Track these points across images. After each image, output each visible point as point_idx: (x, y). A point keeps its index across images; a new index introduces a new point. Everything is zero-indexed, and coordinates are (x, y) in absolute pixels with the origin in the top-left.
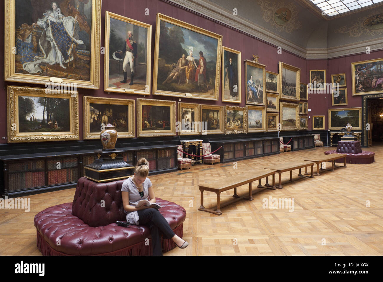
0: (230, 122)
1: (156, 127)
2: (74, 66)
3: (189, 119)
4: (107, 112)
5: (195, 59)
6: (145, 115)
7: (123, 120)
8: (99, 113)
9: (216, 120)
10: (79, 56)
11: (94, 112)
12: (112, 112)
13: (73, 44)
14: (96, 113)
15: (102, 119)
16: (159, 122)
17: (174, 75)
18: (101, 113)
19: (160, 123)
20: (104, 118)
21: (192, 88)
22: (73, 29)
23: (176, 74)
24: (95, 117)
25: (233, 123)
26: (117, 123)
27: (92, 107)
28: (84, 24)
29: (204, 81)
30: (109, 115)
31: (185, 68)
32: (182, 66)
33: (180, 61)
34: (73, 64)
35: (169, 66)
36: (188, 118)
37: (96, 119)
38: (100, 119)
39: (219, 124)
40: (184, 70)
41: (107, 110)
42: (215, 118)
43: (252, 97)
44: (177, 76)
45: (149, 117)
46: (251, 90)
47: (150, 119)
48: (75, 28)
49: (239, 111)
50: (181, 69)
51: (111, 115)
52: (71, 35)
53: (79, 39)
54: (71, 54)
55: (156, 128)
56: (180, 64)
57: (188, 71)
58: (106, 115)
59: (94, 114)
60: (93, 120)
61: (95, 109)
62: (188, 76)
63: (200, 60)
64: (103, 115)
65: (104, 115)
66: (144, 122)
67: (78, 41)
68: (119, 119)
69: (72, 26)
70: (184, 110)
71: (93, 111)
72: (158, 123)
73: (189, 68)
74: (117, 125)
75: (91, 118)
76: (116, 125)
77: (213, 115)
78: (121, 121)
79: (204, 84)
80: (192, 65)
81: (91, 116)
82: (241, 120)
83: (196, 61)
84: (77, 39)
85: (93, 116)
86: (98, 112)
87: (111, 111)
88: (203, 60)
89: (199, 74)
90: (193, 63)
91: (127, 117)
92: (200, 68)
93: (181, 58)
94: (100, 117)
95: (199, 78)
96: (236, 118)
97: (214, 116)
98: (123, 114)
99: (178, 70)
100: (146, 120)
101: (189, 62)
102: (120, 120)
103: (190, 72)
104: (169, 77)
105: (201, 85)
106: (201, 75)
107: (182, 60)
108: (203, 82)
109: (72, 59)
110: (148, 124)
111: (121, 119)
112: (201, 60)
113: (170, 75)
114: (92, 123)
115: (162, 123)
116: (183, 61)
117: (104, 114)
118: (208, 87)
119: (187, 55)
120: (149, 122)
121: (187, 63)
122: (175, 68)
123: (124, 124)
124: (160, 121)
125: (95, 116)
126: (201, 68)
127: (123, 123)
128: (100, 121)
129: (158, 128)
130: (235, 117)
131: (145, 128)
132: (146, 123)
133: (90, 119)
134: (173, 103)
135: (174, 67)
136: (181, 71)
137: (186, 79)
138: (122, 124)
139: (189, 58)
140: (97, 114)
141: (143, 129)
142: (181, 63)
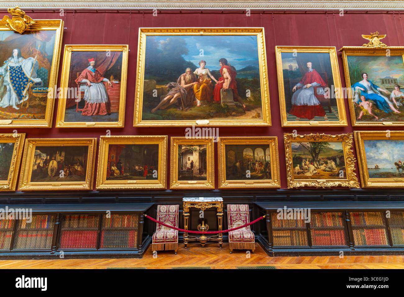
0: (303, 164)
1: (131, 175)
2: (27, 106)
3: (194, 161)
4: (58, 155)
5: (211, 70)
6: (113, 159)
7: (78, 166)
8: (46, 158)
9: (262, 163)
10: (34, 95)
11: (40, 157)
12: (64, 156)
13: (29, 84)
14: (42, 157)
15: (49, 165)
16: (137, 167)
17: (173, 98)
18: (48, 157)
19: (139, 169)
20: (53, 164)
21: (210, 112)
22: (31, 69)
23: (176, 95)
24: (40, 163)
25: (311, 166)
26: (70, 169)
27: (39, 151)
28: (44, 61)
29: (235, 99)
30: (59, 160)
31: (193, 85)
32: (186, 83)
33: (182, 78)
34: (26, 104)
35: (162, 88)
36: (192, 161)
37: (41, 165)
38: (46, 165)
39: (270, 170)
40: (190, 89)
41: (58, 153)
42: (258, 160)
43: (372, 111)
44: (178, 99)
45: (120, 160)
46: (366, 100)
47: (121, 164)
48: (34, 68)
49: (330, 143)
50: (185, 88)
51: (62, 160)
52: (29, 75)
53: (37, 77)
54: (26, 94)
55: (131, 177)
56: (183, 82)
57: (198, 88)
58: (55, 160)
59: (40, 160)
60: (37, 167)
61: (42, 153)
62: (200, 96)
63: (222, 70)
64: (51, 160)
65: (53, 160)
66: (111, 168)
67: (35, 79)
68: (73, 164)
69: (31, 66)
70: (183, 148)
71: (40, 155)
72: (135, 170)
73: (200, 84)
74: (70, 172)
75: (35, 164)
76: (68, 172)
77: (252, 154)
78: (77, 166)
79: (236, 103)
80: (205, 80)
81: (36, 161)
82: (338, 160)
83: (213, 73)
84: (34, 78)
85: (38, 161)
86: (44, 156)
87: (63, 154)
88: (227, 68)
89: (221, 90)
90: (209, 76)
91: (85, 161)
92: (223, 81)
93: (185, 74)
94: (46, 162)
95: (223, 95)
96: (320, 157)
97: (256, 155)
98: (80, 158)
99: (180, 90)
100: (115, 165)
101: (200, 76)
102: (75, 166)
103: (203, 89)
104: (163, 101)
105: (227, 106)
106: (226, 91)
107: (186, 75)
108: (232, 100)
109: (27, 98)
110: (118, 171)
111: (77, 163)
112: (225, 70)
113: (165, 99)
114: (36, 170)
115: (143, 169)
116: (188, 77)
117: (53, 158)
118: (245, 107)
119: (194, 68)
120: (119, 168)
121: (195, 78)
122: (173, 89)
123: (80, 171)
124: (139, 166)
125: (40, 161)
126: (226, 80)
127: (79, 169)
128: (47, 167)
129: (134, 177)
130: (317, 155)
131: (110, 176)
132: (113, 170)
133: (34, 166)
134: (163, 138)
135: (171, 87)
136: (184, 91)
137: (194, 100)
138: (76, 171)
139: (200, 71)
140: (43, 159)
141: (107, 178)
142: (184, 79)
